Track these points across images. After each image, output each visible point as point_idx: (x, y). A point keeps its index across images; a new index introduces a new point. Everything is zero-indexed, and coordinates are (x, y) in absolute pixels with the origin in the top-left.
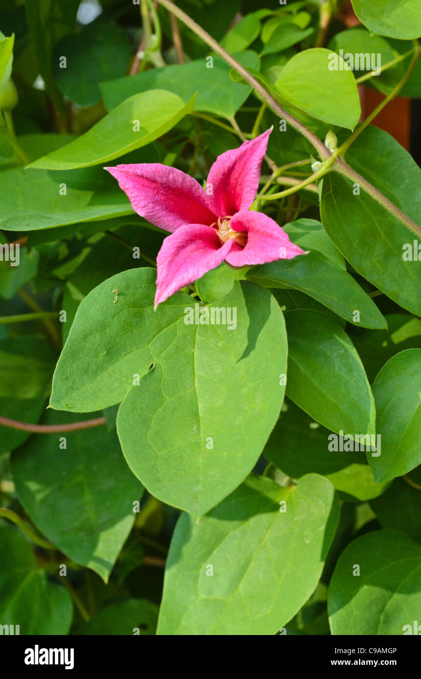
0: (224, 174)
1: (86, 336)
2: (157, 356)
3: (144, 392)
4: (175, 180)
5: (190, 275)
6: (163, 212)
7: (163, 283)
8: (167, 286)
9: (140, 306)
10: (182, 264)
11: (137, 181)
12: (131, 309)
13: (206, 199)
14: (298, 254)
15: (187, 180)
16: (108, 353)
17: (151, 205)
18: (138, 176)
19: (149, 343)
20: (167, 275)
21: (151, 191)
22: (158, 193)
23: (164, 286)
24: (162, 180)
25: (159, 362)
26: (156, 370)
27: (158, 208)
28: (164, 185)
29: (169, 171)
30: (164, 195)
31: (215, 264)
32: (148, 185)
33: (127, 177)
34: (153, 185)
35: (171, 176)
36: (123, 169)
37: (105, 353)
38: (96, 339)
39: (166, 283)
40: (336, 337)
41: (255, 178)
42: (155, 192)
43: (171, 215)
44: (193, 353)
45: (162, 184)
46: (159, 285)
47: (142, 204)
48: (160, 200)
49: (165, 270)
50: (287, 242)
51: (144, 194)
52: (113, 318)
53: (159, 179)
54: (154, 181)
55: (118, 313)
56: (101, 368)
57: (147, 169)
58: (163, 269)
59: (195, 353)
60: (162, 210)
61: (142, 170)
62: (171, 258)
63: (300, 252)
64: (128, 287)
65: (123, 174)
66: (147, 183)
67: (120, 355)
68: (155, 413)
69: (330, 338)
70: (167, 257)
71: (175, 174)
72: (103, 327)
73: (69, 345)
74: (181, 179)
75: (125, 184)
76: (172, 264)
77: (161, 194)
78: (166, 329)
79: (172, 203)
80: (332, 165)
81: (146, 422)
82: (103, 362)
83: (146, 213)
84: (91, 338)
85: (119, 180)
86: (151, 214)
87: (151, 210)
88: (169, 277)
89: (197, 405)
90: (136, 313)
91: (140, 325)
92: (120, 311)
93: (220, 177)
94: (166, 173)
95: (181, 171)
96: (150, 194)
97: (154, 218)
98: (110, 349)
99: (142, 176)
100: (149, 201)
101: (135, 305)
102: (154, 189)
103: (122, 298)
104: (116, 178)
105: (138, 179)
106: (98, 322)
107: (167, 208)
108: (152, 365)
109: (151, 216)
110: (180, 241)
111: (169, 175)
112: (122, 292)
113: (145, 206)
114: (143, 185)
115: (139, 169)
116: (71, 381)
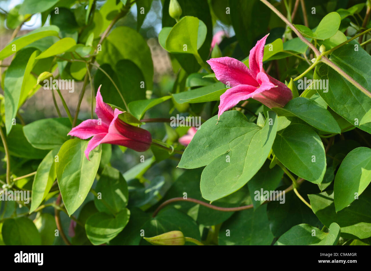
0: (253, 59)
1: (200, 138)
2: (232, 148)
3: (220, 161)
4: (234, 64)
5: (233, 103)
6: (229, 79)
7: (221, 107)
8: (223, 108)
9: (229, 127)
10: (231, 99)
11: (218, 65)
12: (223, 128)
13: (250, 72)
14: (272, 87)
15: (240, 63)
16: (209, 146)
17: (223, 75)
18: (218, 63)
19: (230, 143)
20: (224, 103)
21: (224, 69)
22: (227, 70)
23: (222, 108)
24: (228, 64)
25: (232, 150)
26: (229, 153)
27: (227, 77)
28: (230, 67)
29: (231, 60)
30: (231, 71)
31: (246, 98)
32: (223, 67)
33: (214, 64)
34: (225, 67)
35: (232, 62)
36: (212, 60)
37: (208, 146)
38: (204, 140)
39: (223, 107)
40: (314, 137)
41: (261, 57)
42: (226, 70)
43: (234, 80)
44: (248, 146)
45: (229, 66)
46: (220, 108)
47: (219, 75)
48: (229, 73)
49: (223, 101)
50: (268, 82)
51: (221, 71)
52: (214, 131)
53: (227, 64)
54: (225, 65)
55: (217, 129)
56: (205, 152)
57: (222, 59)
58: (222, 101)
59: (249, 147)
60: (229, 78)
61: (220, 60)
62: (227, 96)
63: (273, 86)
64: (224, 118)
65: (212, 62)
66: (222, 66)
67: (215, 147)
68: (222, 170)
69: (311, 138)
70: (225, 96)
71: (234, 61)
72: (209, 135)
73: (192, 142)
74: (237, 64)
75: (213, 67)
76: (227, 99)
77: (229, 71)
78: (239, 137)
79: (235, 75)
80: (320, 59)
81: (216, 173)
82: (207, 150)
83: (221, 78)
84: (203, 139)
85: (211, 65)
86: (223, 79)
87: (223, 77)
88: (224, 104)
89: (243, 168)
90: (226, 130)
91: (227, 135)
92: (218, 128)
93: (252, 60)
94: (230, 61)
95: (237, 60)
96: (224, 70)
97: (225, 81)
98: (210, 144)
99: (220, 63)
100: (223, 74)
101: (226, 126)
102: (226, 68)
103: (220, 123)
104: (210, 64)
105: (218, 64)
106: (207, 133)
107: (232, 77)
108: (228, 151)
109: (223, 80)
110: (234, 90)
111: (231, 62)
112: (221, 120)
113: (220, 76)
114: (220, 67)
115: (218, 60)
116: (190, 157)
